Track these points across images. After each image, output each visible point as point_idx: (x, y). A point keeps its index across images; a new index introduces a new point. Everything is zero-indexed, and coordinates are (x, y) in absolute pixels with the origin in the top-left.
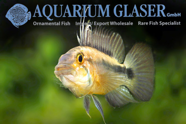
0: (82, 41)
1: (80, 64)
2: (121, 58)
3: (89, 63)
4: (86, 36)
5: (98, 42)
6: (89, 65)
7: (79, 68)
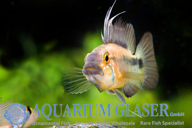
0: (106, 39)
1: (107, 64)
2: (133, 48)
3: (114, 62)
4: (108, 34)
5: (117, 36)
6: (113, 63)
7: (106, 68)
